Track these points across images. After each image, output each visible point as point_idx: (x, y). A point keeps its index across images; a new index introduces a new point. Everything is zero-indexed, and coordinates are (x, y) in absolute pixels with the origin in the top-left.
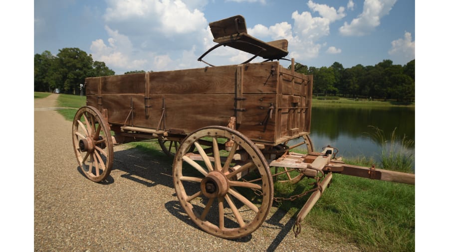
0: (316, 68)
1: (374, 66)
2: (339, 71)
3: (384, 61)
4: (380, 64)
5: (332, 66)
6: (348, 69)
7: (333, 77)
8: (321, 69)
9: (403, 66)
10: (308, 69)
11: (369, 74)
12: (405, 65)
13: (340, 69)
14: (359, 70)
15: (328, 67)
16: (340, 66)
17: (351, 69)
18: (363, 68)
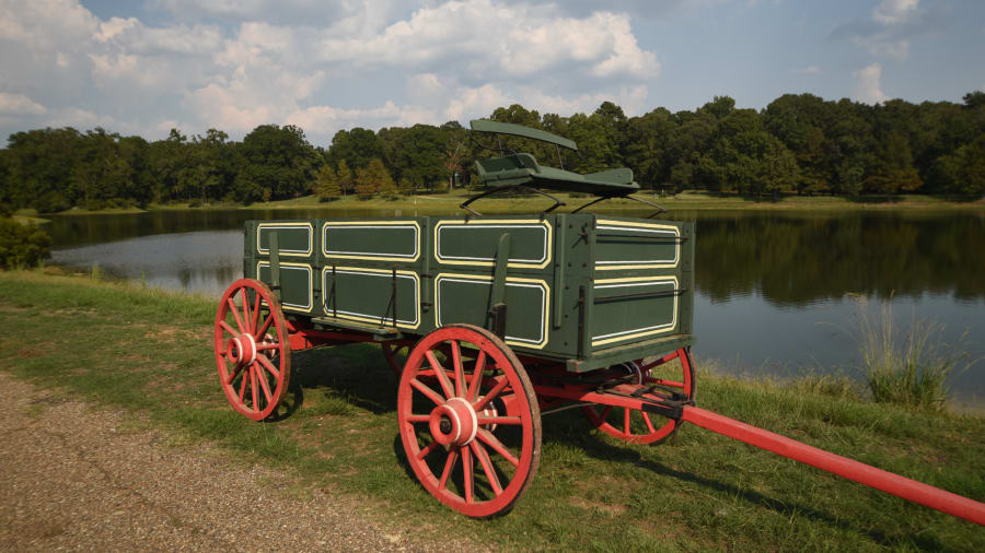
0: (560, 116)
1: (694, 110)
2: (616, 124)
3: (716, 98)
4: (707, 106)
5: (599, 112)
6: (636, 118)
7: (602, 140)
8: (572, 120)
9: (759, 112)
10: (542, 120)
11: (685, 131)
12: (763, 110)
13: (617, 120)
14: (660, 122)
15: (589, 115)
16: (617, 111)
17: (642, 119)
18: (671, 117)
